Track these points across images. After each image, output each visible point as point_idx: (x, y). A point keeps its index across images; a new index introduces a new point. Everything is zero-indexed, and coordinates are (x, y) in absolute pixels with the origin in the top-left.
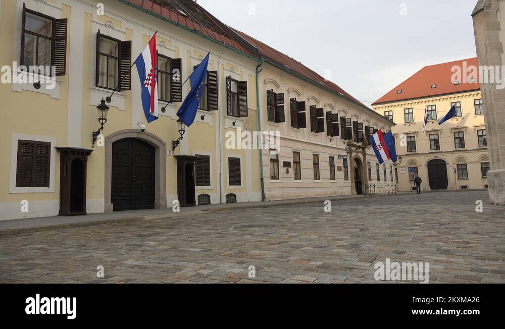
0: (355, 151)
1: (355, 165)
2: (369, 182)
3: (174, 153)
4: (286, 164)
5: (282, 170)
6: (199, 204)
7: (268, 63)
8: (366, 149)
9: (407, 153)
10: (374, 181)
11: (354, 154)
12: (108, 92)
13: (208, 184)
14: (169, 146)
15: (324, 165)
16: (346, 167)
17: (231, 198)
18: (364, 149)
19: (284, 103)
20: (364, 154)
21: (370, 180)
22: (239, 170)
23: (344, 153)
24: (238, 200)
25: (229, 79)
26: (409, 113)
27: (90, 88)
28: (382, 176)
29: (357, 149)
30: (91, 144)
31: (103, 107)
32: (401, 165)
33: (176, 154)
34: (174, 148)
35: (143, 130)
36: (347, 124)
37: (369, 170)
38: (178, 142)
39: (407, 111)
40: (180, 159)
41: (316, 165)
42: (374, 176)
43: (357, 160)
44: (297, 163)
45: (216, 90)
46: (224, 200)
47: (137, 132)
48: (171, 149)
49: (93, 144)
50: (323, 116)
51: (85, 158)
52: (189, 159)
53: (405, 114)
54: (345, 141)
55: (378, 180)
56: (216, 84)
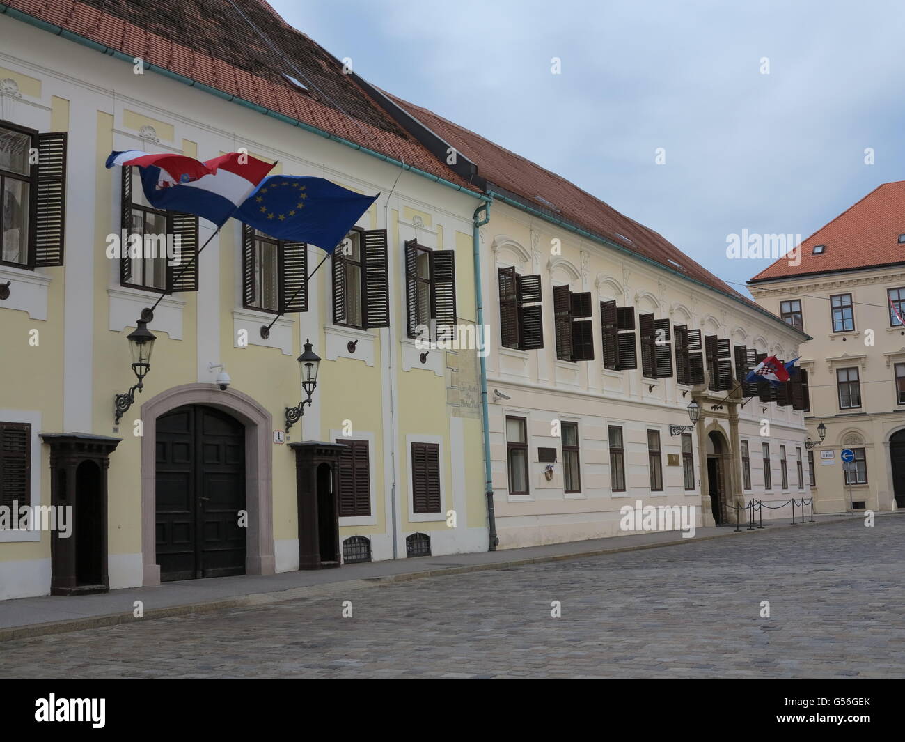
0: (710, 414)
1: (710, 448)
2: (745, 492)
3: (288, 438)
4: (547, 455)
5: (536, 468)
6: (346, 562)
7: (502, 200)
8: (739, 406)
9: (839, 412)
10: (757, 491)
11: (708, 421)
12: (147, 297)
13: (366, 511)
14: (278, 422)
15: (636, 453)
16: (688, 456)
17: (419, 544)
18: (732, 406)
19: (539, 300)
20: (734, 420)
21: (748, 487)
22: (436, 473)
23: (685, 420)
24: (435, 551)
25: (411, 246)
26: (842, 307)
27: (108, 291)
28: (776, 476)
29: (715, 407)
30: (113, 424)
31: (141, 337)
32: (822, 444)
33: (294, 440)
34: (289, 425)
35: (223, 387)
36: (691, 344)
37: (746, 460)
38: (298, 412)
39: (837, 303)
40: (304, 453)
41: (617, 453)
42: (757, 475)
43: (716, 437)
44: (571, 451)
45: (383, 279)
46: (402, 552)
47: (209, 389)
48: (283, 428)
49: (117, 424)
50: (633, 328)
51: (103, 459)
52: (326, 451)
53: (833, 309)
54: (685, 388)
55: (768, 486)
56: (385, 263)
